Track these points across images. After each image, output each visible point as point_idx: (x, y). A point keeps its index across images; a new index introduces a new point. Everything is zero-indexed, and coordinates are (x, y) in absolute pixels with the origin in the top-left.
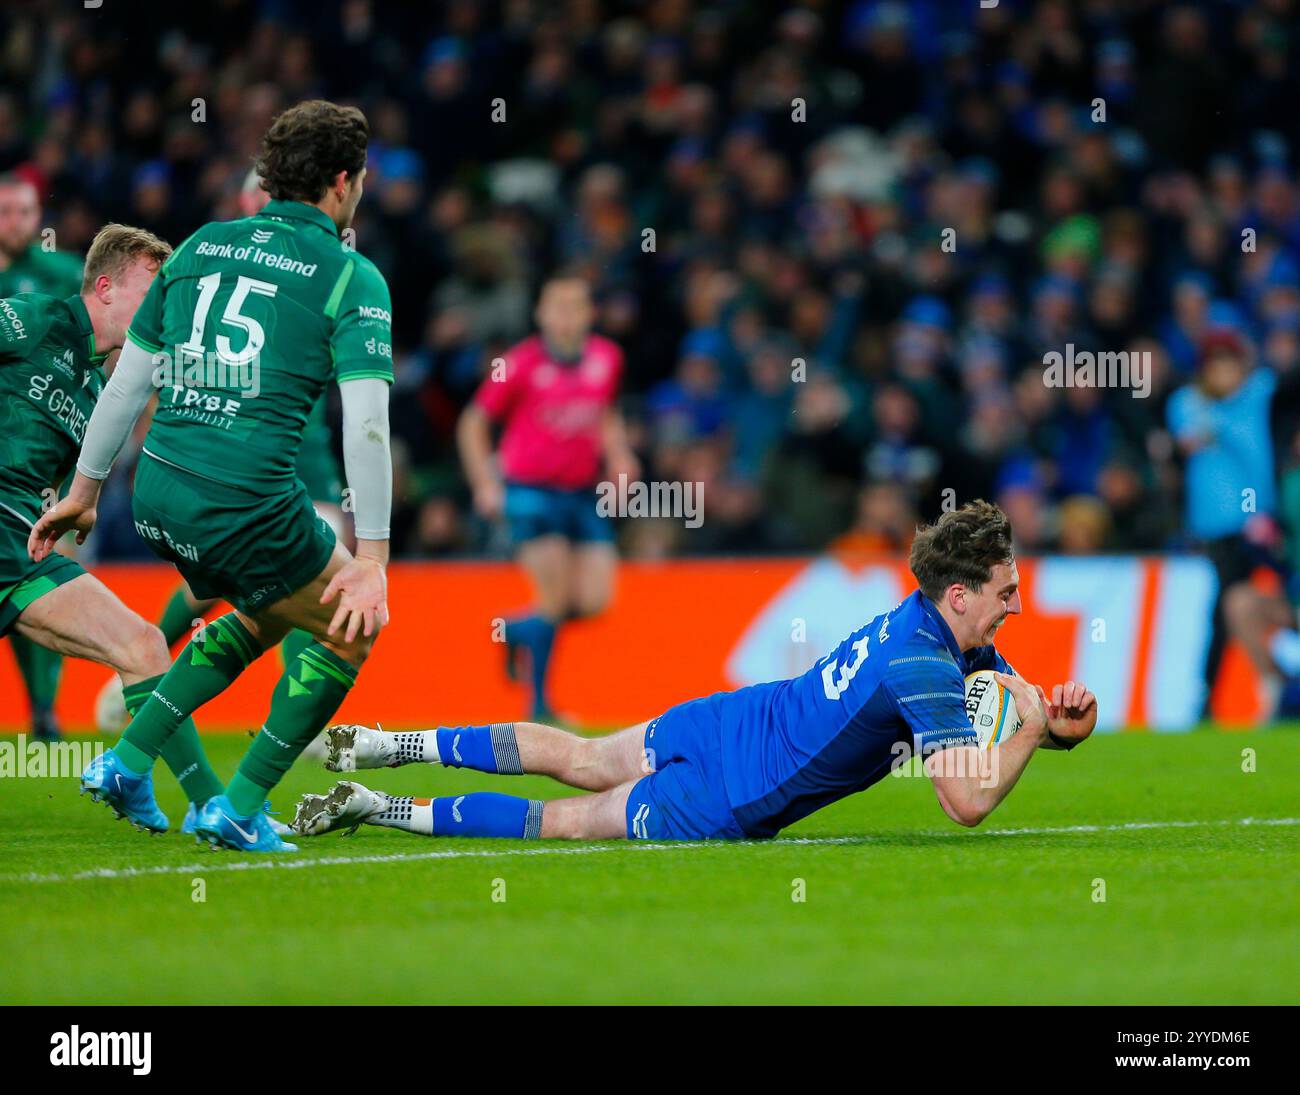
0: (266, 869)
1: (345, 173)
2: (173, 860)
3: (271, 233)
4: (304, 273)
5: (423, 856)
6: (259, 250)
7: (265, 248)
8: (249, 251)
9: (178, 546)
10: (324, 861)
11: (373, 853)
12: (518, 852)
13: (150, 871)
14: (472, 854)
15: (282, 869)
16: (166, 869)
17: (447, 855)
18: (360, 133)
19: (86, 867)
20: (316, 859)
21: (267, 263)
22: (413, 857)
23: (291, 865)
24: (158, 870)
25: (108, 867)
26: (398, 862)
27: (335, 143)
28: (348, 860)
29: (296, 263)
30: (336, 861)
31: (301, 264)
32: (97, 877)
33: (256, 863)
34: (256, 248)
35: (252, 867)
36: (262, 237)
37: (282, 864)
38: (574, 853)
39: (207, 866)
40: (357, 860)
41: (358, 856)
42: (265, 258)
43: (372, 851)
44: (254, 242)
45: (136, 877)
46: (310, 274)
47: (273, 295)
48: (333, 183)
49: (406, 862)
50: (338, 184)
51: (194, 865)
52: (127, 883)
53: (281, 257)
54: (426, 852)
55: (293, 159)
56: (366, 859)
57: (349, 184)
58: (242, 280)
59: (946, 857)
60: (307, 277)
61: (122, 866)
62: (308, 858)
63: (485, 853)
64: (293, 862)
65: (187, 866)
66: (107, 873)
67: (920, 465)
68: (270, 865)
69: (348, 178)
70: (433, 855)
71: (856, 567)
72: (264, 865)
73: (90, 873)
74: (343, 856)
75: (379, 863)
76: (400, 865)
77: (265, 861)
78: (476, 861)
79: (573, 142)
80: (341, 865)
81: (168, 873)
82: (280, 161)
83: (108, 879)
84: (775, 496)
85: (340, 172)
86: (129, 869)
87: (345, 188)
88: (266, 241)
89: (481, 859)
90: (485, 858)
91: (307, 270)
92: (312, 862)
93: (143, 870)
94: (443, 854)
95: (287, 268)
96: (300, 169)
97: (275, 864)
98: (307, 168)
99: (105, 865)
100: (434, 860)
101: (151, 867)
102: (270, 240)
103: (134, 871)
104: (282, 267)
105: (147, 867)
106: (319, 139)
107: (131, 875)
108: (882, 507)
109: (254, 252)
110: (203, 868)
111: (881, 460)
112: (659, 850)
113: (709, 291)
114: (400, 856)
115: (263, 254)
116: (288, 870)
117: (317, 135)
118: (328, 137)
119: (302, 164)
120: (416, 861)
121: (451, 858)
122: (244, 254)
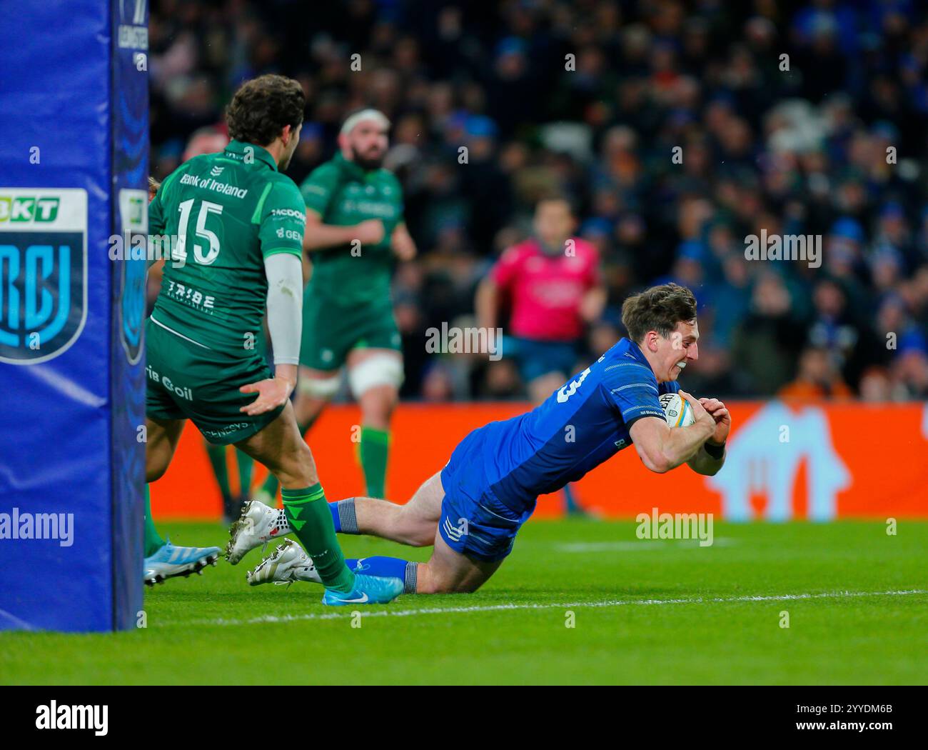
0: (383, 616)
1: (289, 126)
2: (318, 610)
3: (223, 168)
4: (238, 196)
5: (492, 608)
6: (214, 181)
7: (218, 179)
8: (208, 182)
9: (177, 389)
10: (423, 611)
11: (457, 605)
12: (558, 605)
13: (301, 617)
14: (527, 606)
15: (394, 616)
16: (312, 616)
17: (509, 607)
18: (300, 99)
19: (256, 613)
20: (418, 609)
21: (217, 189)
22: (485, 608)
23: (400, 614)
24: (307, 617)
25: (272, 615)
26: (474, 612)
27: (283, 106)
28: (440, 610)
29: (234, 188)
30: (431, 611)
31: (237, 189)
32: (264, 622)
33: (375, 612)
34: (213, 179)
35: (373, 615)
36: (217, 171)
37: (394, 613)
38: (598, 606)
39: (340, 614)
40: (445, 610)
41: (446, 608)
42: (216, 186)
43: (456, 604)
44: (212, 176)
45: (292, 621)
46: (242, 197)
47: (220, 213)
48: (280, 134)
49: (479, 612)
50: (284, 134)
51: (332, 613)
52: (285, 626)
53: (227, 185)
54: (494, 604)
55: (254, 116)
56: (452, 610)
57: (291, 134)
58: (204, 203)
59: (858, 610)
60: (240, 199)
61: (282, 613)
62: (412, 609)
63: (535, 606)
64: (401, 612)
65: (327, 614)
66: (271, 619)
67: (846, 337)
68: (385, 613)
69: (291, 130)
70: (499, 607)
71: (796, 408)
72: (381, 613)
73: (260, 619)
74: (436, 607)
75: (461, 613)
76: (476, 614)
77: (383, 611)
78: (529, 612)
79: (601, 111)
80: (434, 613)
81: (314, 619)
82: (244, 117)
83: (272, 623)
84: (742, 359)
85: (286, 125)
86: (287, 616)
87: (288, 137)
88: (218, 174)
89: (533, 610)
90: (536, 609)
91: (241, 193)
92: (414, 612)
93: (297, 617)
94: (506, 606)
95: (229, 193)
96: (258, 123)
97: (389, 613)
98: (263, 122)
99: (270, 613)
100: (499, 610)
101: (302, 614)
102: (221, 173)
103: (290, 618)
104: (226, 193)
105: (299, 615)
106: (273, 102)
107: (289, 621)
108: (816, 365)
109: (211, 182)
110: (338, 615)
111: (819, 334)
112: (657, 604)
113: (694, 213)
114: (476, 608)
115: (216, 184)
116: (399, 618)
117: (271, 99)
118: (279, 102)
119: (260, 120)
120: (487, 611)
121: (512, 610)
122: (205, 184)
